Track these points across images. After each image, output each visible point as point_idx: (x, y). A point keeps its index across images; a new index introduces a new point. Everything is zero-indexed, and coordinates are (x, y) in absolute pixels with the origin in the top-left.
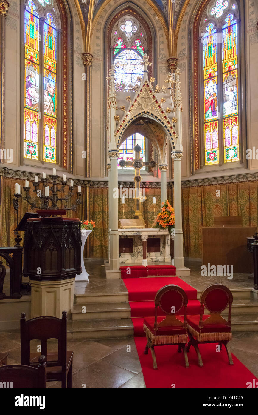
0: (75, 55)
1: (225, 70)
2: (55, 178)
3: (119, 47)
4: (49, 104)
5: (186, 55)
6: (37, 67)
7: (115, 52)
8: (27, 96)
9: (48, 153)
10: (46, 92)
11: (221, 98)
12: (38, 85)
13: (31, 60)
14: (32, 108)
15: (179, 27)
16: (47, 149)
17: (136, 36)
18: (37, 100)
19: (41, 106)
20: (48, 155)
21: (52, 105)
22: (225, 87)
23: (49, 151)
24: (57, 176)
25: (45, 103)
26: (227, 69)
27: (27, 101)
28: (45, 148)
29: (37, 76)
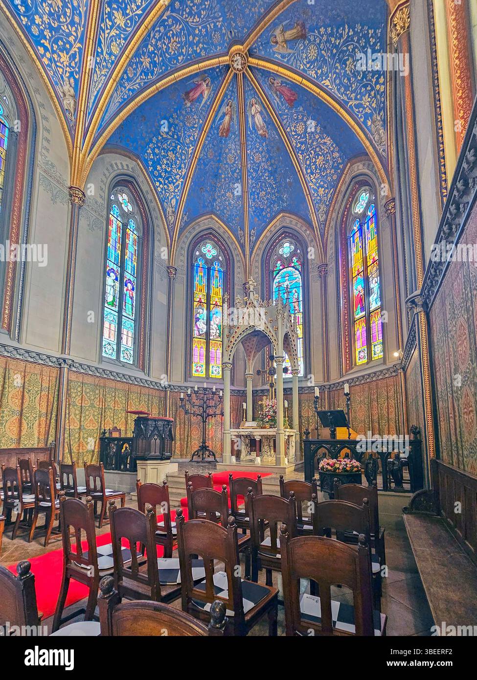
0: (236, 287)
1: (370, 262)
2: (205, 389)
3: (278, 269)
4: (215, 331)
5: (334, 259)
6: (205, 305)
7: (275, 273)
8: (195, 328)
9: (214, 370)
10: (212, 323)
11: (368, 291)
12: (205, 318)
13: (200, 302)
14: (200, 337)
15: (328, 234)
16: (213, 367)
17: (293, 254)
18: (205, 330)
19: (208, 334)
20: (214, 371)
21: (218, 331)
22: (371, 279)
23: (214, 369)
24: (207, 388)
25: (211, 331)
26: (371, 261)
27: (196, 333)
28: (211, 366)
29: (205, 311)
